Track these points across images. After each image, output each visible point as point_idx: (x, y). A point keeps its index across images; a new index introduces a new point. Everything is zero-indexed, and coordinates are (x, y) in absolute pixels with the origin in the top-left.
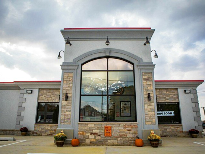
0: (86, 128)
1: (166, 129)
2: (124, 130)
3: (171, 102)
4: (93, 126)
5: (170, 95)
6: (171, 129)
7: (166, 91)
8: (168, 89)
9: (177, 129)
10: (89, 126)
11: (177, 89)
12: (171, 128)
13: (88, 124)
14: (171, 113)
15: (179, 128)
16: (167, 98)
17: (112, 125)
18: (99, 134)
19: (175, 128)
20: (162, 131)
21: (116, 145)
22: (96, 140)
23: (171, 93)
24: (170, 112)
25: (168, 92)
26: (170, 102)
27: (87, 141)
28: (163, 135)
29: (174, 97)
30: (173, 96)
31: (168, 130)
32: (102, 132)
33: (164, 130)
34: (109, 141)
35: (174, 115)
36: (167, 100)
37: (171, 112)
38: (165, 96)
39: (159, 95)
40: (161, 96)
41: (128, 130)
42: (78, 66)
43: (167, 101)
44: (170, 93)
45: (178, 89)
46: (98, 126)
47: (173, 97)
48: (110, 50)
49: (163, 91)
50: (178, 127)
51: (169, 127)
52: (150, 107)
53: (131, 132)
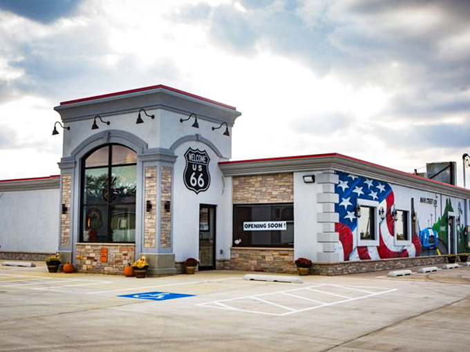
0: (83, 250)
1: (264, 257)
2: (120, 254)
3: (281, 202)
4: (89, 247)
5: (281, 186)
6: (272, 257)
7: (273, 179)
8: (277, 174)
9: (283, 257)
10: (87, 247)
11: (292, 173)
12: (273, 255)
13: (85, 245)
14: (280, 225)
15: (287, 255)
16: (274, 193)
17: (108, 247)
18: (95, 258)
19: (281, 255)
20: (257, 260)
21: (112, 274)
22: (93, 266)
23: (283, 184)
24: (278, 223)
25: (276, 181)
26: (278, 202)
27: (84, 267)
28: (258, 268)
29: (288, 190)
30: (284, 189)
31: (267, 259)
32: (98, 257)
33: (260, 258)
34: (106, 269)
35: (285, 229)
36: (275, 197)
37: (280, 222)
38: (269, 191)
39: (260, 189)
40: (264, 189)
41: (125, 255)
42: (76, 162)
43: (274, 199)
44: (280, 184)
45: (295, 174)
46: (95, 248)
47: (285, 191)
48: (109, 133)
49: (268, 179)
50: (286, 252)
51: (270, 254)
52: (150, 221)
53: (127, 257)
